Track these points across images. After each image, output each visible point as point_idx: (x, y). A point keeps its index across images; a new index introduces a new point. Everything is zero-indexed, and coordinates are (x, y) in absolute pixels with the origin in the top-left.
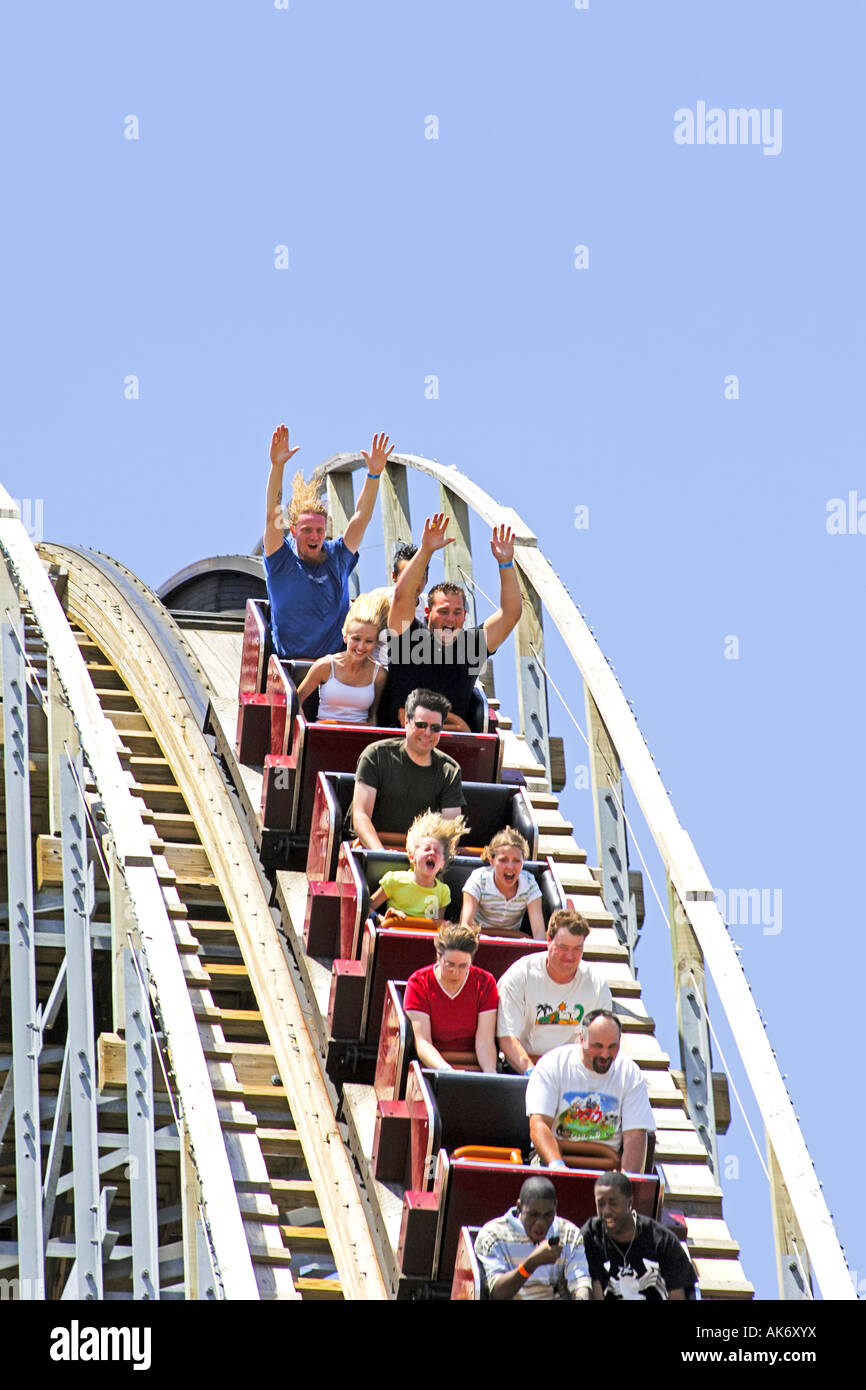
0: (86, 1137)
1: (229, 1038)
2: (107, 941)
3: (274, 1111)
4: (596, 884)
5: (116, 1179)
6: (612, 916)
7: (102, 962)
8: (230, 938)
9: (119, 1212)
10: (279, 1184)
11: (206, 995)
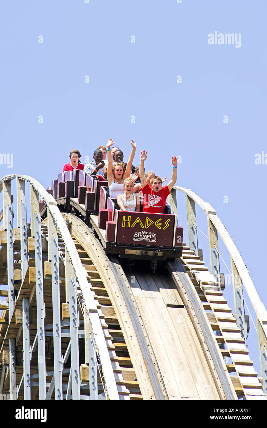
1: (121, 366)
2: (83, 335)
3: (135, 389)
4: (234, 319)
6: (239, 329)
7: (82, 342)
8: (121, 335)
11: (114, 353)
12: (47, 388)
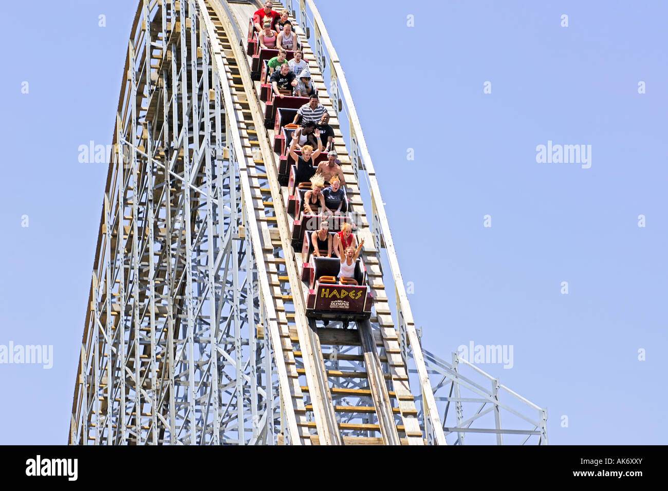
0: (207, 110)
1: (236, 90)
2: (211, 69)
3: (246, 106)
4: (315, 59)
5: (213, 119)
6: (318, 66)
7: (210, 73)
8: (237, 70)
9: (213, 126)
10: (247, 121)
11: (232, 82)
12: (188, 104)
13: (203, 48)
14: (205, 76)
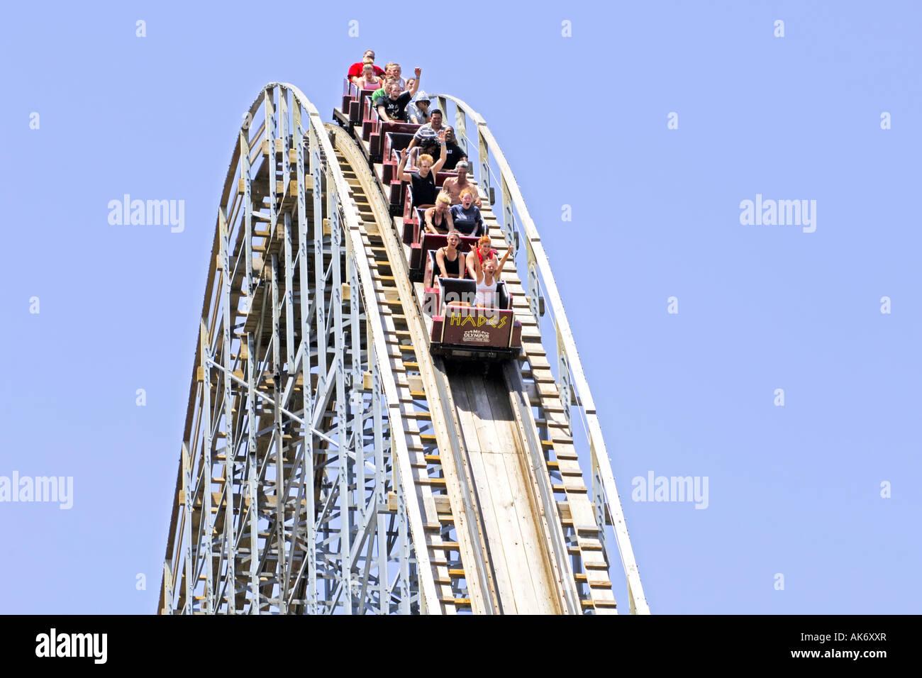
0: (338, 315)
1: (383, 285)
2: (344, 252)
3: (397, 309)
4: (503, 236)
5: (348, 329)
7: (343, 258)
8: (384, 253)
9: (348, 339)
10: (399, 332)
11: (376, 272)
12: (310, 305)
13: (332, 220)
14: (335, 263)
